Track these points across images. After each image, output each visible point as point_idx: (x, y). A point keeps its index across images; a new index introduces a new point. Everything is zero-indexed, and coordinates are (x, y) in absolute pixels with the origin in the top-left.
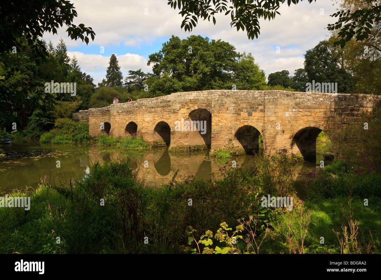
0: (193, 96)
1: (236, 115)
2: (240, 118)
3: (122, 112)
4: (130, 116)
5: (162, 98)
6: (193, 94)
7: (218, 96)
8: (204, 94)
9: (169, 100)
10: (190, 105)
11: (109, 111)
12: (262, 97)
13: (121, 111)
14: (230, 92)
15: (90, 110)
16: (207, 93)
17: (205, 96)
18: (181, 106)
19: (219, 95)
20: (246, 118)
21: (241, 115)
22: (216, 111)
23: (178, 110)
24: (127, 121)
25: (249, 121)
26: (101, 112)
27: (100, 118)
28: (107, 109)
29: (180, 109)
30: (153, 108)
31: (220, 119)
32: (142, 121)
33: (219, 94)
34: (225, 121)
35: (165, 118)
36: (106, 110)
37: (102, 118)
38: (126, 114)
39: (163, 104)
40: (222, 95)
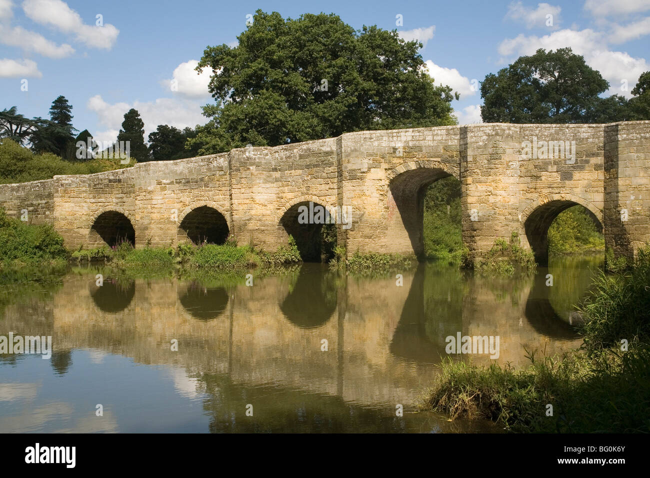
0: (403, 139)
1: (529, 179)
2: (539, 184)
3: (172, 183)
4: (196, 192)
5: (305, 147)
6: (402, 134)
7: (485, 137)
8: (437, 135)
9: (328, 149)
10: (394, 162)
11: (120, 181)
12: (598, 138)
13: (168, 181)
14: (512, 128)
15: (57, 179)
16: (444, 132)
17: (439, 138)
18: (371, 162)
19: (489, 135)
20: (555, 185)
21: (543, 178)
22: (478, 171)
23: (364, 172)
24: (185, 205)
25: (563, 191)
26: (90, 185)
27: (88, 200)
28: (112, 178)
29: (369, 169)
30: (275, 170)
31: (491, 189)
32: (248, 201)
33: (488, 131)
34: (502, 192)
35: (315, 193)
36: (110, 181)
37: (93, 201)
38: (182, 188)
39: (308, 161)
40: (497, 134)
